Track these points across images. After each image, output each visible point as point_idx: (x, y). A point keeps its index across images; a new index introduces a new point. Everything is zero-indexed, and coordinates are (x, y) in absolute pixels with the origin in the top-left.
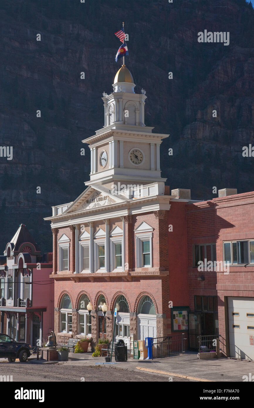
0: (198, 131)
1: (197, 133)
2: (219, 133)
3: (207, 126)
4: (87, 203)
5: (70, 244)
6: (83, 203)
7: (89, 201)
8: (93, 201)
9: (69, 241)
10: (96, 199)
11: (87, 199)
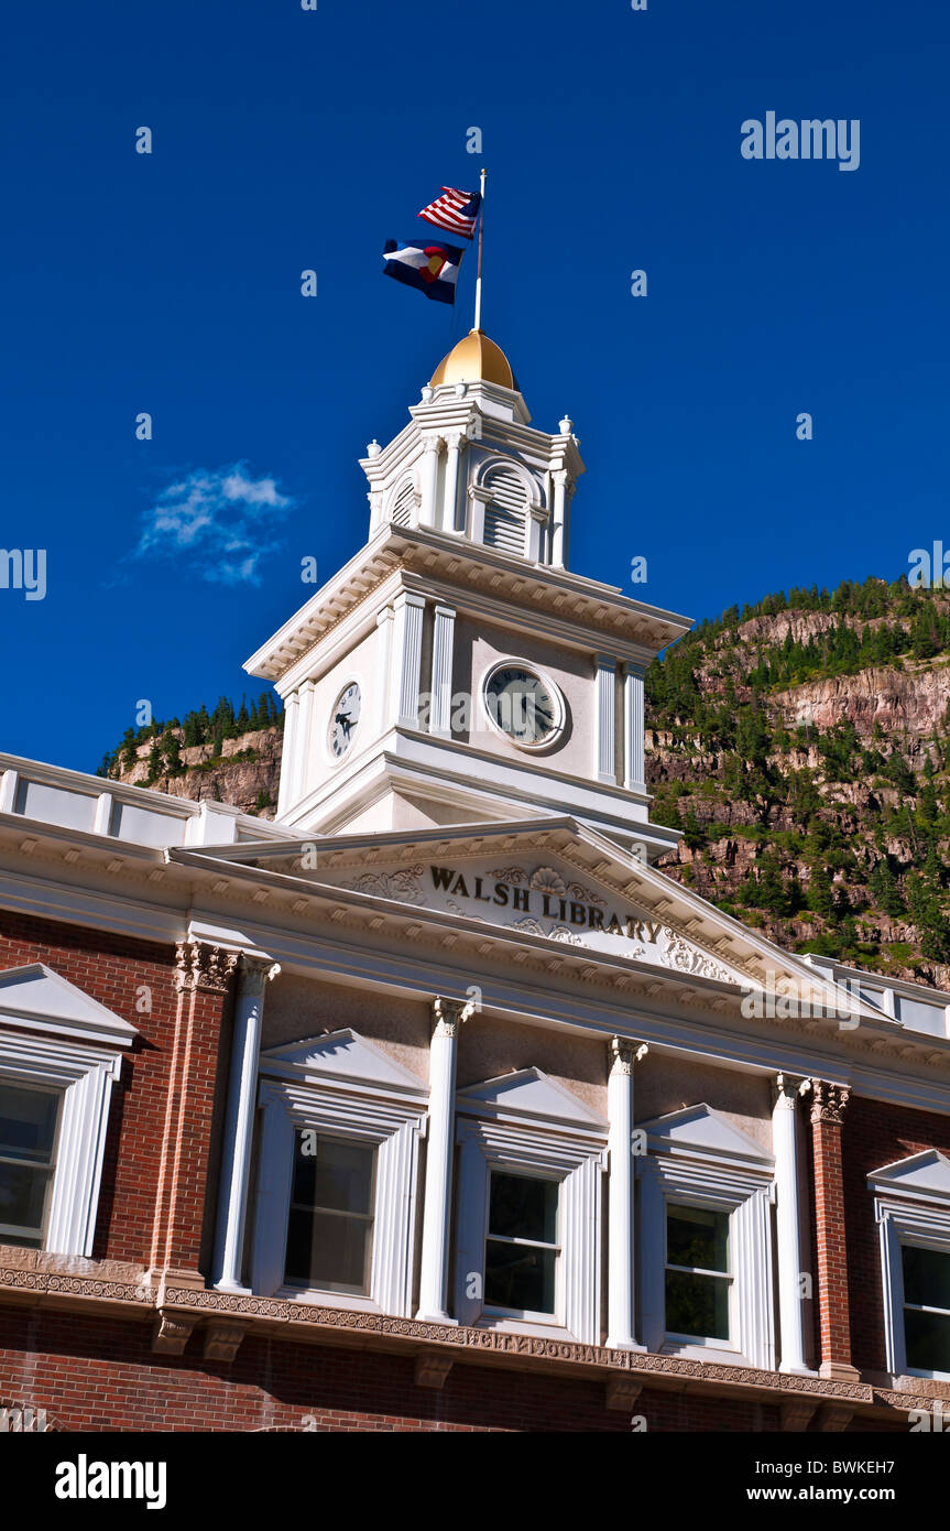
4: (437, 885)
5: (127, 1067)
6: (390, 869)
7: (461, 880)
8: (505, 896)
9: (128, 1042)
10: (542, 899)
11: (440, 863)
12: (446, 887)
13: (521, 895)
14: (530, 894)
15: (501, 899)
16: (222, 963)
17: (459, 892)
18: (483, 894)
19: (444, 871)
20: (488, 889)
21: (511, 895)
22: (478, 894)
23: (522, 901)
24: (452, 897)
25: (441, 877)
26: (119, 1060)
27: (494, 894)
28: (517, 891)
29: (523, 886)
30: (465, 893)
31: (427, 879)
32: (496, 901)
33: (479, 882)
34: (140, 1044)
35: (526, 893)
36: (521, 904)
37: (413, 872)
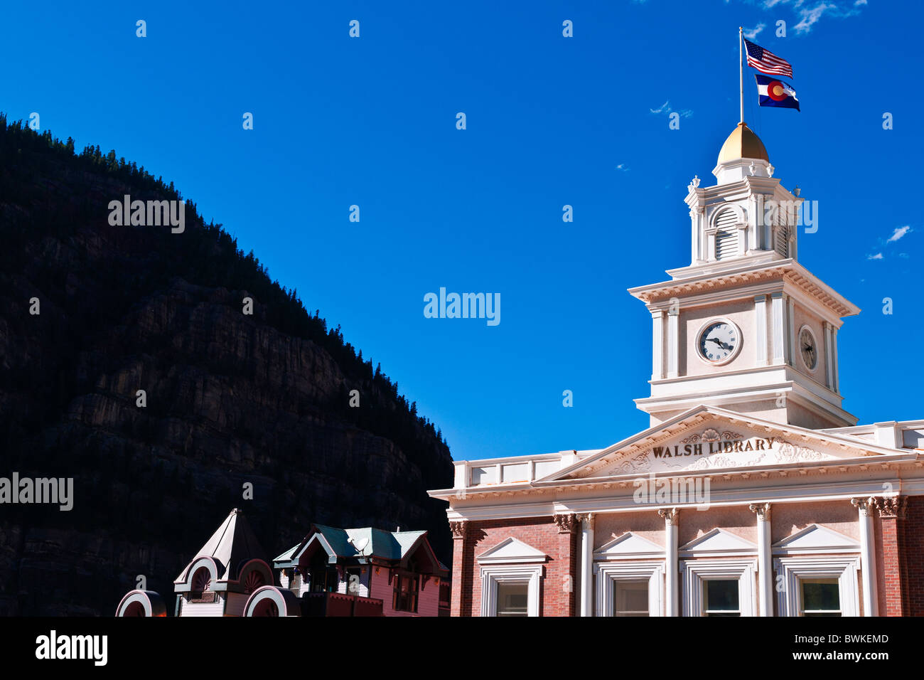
0: (96, 410)
1: (94, 414)
2: (134, 419)
3: (115, 404)
4: (656, 456)
5: (544, 569)
6: (634, 456)
7: (668, 450)
8: (690, 451)
9: (544, 560)
10: (709, 446)
11: (657, 445)
12: (660, 456)
13: (698, 447)
14: (702, 446)
15: (687, 453)
16: (566, 521)
17: (667, 456)
18: (679, 453)
19: (659, 448)
20: (681, 450)
21: (692, 449)
22: (676, 454)
23: (699, 450)
24: (664, 459)
25: (658, 452)
26: (541, 568)
27: (684, 451)
28: (695, 446)
29: (699, 442)
30: (670, 456)
31: (652, 454)
32: (685, 454)
33: (676, 448)
34: (548, 559)
35: (700, 445)
36: (698, 452)
37: (645, 454)
